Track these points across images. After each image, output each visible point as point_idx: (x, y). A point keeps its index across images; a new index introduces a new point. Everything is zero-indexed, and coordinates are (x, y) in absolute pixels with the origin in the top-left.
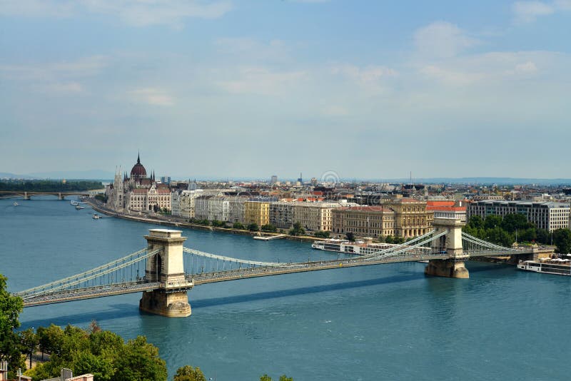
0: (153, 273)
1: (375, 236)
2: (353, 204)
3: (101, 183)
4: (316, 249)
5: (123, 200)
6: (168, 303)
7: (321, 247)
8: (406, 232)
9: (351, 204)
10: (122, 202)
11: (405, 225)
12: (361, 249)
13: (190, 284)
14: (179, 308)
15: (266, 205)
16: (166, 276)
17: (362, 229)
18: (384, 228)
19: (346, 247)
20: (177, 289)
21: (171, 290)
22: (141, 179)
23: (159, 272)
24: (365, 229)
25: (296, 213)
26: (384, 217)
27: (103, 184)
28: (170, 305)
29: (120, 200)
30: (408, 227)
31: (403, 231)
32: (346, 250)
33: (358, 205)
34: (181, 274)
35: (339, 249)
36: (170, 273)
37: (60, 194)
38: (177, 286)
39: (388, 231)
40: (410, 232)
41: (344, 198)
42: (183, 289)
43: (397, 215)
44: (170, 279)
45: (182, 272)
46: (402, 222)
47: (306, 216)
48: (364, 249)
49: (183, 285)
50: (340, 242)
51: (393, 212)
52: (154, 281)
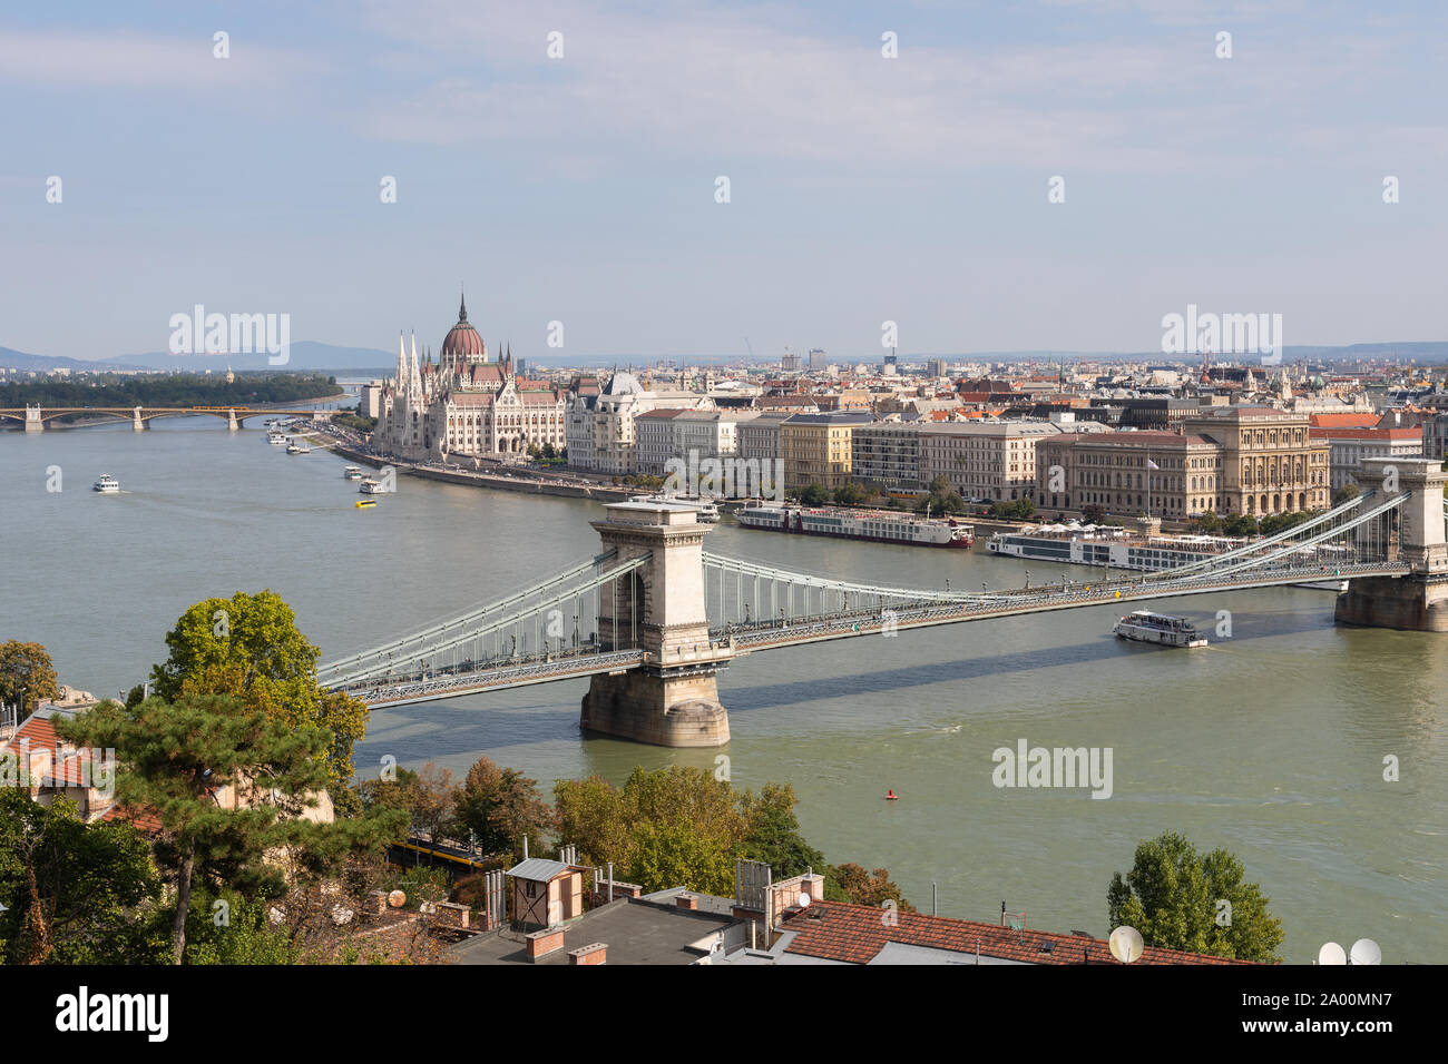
0: (625, 624)
1: (1164, 515)
2: (1095, 427)
3: (332, 381)
4: (999, 555)
5: (421, 427)
6: (667, 706)
7: (1012, 549)
8: (1251, 500)
9: (1084, 425)
10: (420, 434)
11: (1250, 482)
12: (1131, 552)
13: (725, 653)
14: (697, 719)
15: (842, 432)
16: (657, 630)
17: (1124, 496)
18: (1189, 489)
19: (1088, 548)
20: (690, 667)
21: (675, 669)
22: (474, 367)
23: (639, 623)
24: (1134, 496)
25: (930, 454)
26: (1189, 459)
27: (340, 381)
28: (673, 710)
29: (415, 426)
30: (1258, 488)
31: (1245, 498)
32: (1088, 557)
33: (1106, 429)
34: (698, 625)
35: (1068, 555)
36: (669, 621)
37: (232, 411)
38: (690, 657)
39: (1199, 497)
40: (1264, 499)
41: (1066, 409)
42: (706, 665)
43: (1226, 456)
44: (671, 640)
45: (702, 618)
46: (1241, 475)
47: (961, 460)
48: (1141, 552)
49: (706, 656)
50: (1069, 534)
51: (1210, 447)
52: (625, 645)
